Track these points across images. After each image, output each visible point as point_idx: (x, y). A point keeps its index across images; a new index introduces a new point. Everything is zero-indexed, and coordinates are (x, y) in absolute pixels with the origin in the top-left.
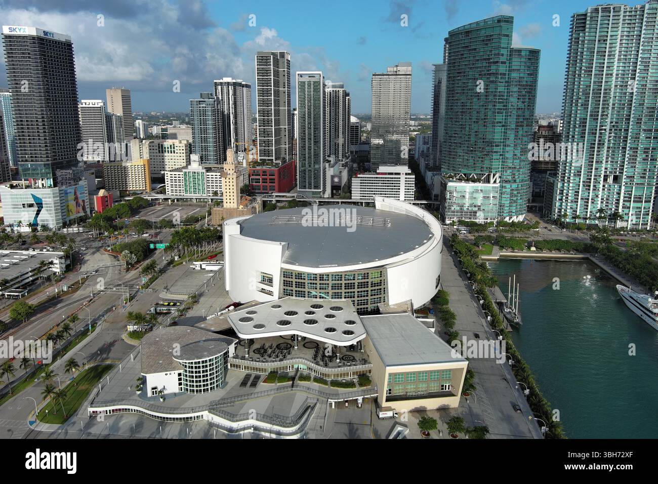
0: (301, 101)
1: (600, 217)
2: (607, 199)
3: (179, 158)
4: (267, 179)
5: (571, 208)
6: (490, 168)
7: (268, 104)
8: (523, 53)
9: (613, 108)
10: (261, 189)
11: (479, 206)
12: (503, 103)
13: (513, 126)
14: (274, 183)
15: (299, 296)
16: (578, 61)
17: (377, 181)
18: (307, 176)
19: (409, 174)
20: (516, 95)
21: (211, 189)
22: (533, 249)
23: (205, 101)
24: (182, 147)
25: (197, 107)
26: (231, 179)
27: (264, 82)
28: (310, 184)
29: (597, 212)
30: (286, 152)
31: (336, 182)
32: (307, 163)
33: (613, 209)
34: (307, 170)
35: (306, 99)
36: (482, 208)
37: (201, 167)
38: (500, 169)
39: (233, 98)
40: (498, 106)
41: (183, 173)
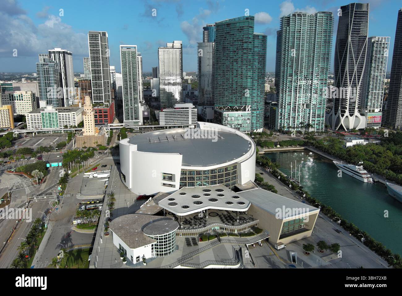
0: (124, 64)
1: (302, 127)
2: (304, 117)
3: (26, 104)
4: (102, 115)
5: (287, 123)
6: (246, 102)
7: (98, 66)
8: (260, 37)
9: (305, 68)
10: (99, 122)
11: (241, 125)
12: (251, 65)
13: (256, 78)
14: (107, 117)
15: (190, 186)
16: (287, 42)
17: (175, 113)
18: (130, 112)
19: (194, 108)
20: (257, 61)
21: (62, 124)
22: (278, 146)
23: (48, 64)
24: (29, 96)
25: (42, 68)
26: (89, 116)
27: (94, 51)
28: (132, 117)
29: (299, 124)
30: (109, 97)
31: (146, 115)
32: (129, 103)
33: (307, 122)
34: (130, 108)
35: (127, 63)
36: (242, 125)
37: (54, 109)
38: (251, 103)
39: (63, 62)
40: (249, 67)
41: (41, 114)
